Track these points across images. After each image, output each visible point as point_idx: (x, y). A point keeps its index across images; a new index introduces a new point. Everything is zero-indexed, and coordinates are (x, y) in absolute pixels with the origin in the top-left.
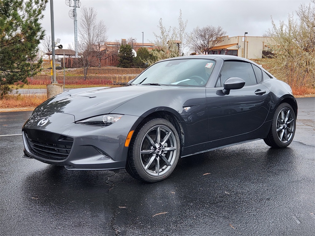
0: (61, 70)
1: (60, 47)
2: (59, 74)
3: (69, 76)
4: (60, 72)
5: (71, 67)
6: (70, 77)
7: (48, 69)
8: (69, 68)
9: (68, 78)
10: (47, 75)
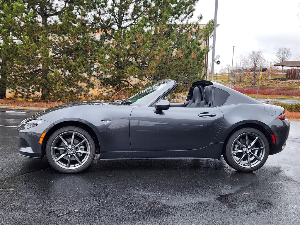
0: (285, 81)
1: (218, 62)
2: (281, 85)
3: (290, 87)
4: (283, 83)
5: (295, 79)
6: (291, 89)
7: (272, 80)
8: (293, 79)
9: (290, 89)
10: (269, 85)
